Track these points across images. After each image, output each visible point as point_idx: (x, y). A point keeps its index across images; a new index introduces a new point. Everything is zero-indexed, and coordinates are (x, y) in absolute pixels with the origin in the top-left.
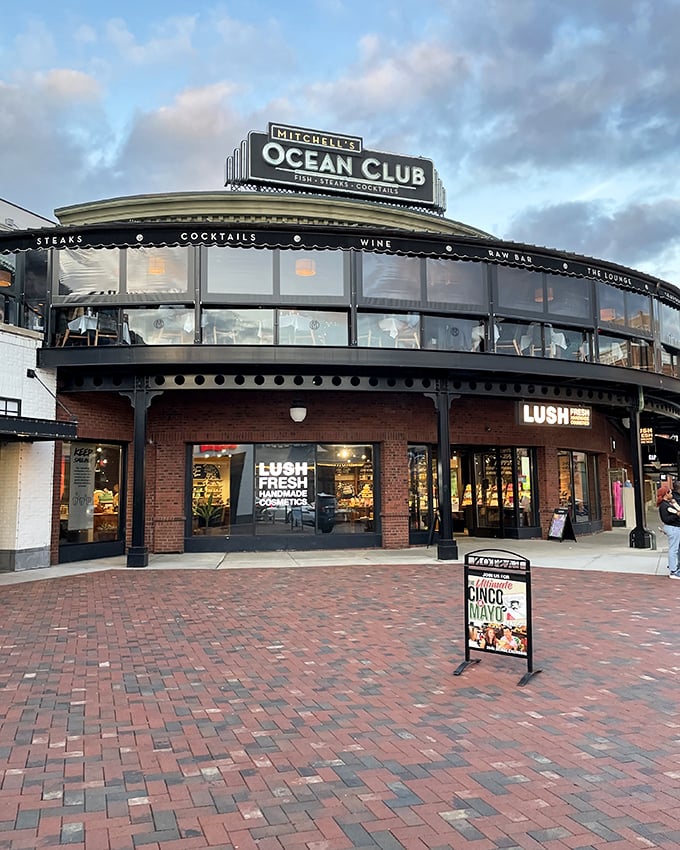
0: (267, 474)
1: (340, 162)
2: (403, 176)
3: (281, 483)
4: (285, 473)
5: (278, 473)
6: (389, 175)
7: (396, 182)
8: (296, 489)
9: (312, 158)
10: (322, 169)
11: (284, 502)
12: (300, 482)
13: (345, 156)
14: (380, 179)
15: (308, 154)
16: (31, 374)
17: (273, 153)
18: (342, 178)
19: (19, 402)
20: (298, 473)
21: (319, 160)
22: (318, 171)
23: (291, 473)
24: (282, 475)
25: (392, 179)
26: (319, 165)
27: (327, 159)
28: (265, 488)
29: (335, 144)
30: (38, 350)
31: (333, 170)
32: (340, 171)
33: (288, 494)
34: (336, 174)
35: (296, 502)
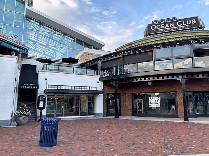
0: (151, 100)
1: (170, 24)
2: (189, 23)
3: (154, 102)
4: (155, 99)
5: (153, 99)
6: (184, 24)
7: (187, 25)
8: (158, 103)
9: (163, 26)
10: (166, 27)
11: (155, 106)
12: (158, 102)
13: (171, 23)
14: (182, 25)
15: (162, 25)
16: (98, 82)
17: (153, 27)
18: (171, 28)
19: (96, 87)
20: (158, 99)
21: (165, 26)
22: (165, 28)
23: (156, 99)
24: (154, 100)
25: (186, 24)
26: (165, 27)
27: (167, 25)
28: (150, 103)
29: (169, 21)
30: (99, 78)
31: (169, 27)
32: (170, 26)
33: (156, 104)
34: (170, 27)
35: (158, 106)
